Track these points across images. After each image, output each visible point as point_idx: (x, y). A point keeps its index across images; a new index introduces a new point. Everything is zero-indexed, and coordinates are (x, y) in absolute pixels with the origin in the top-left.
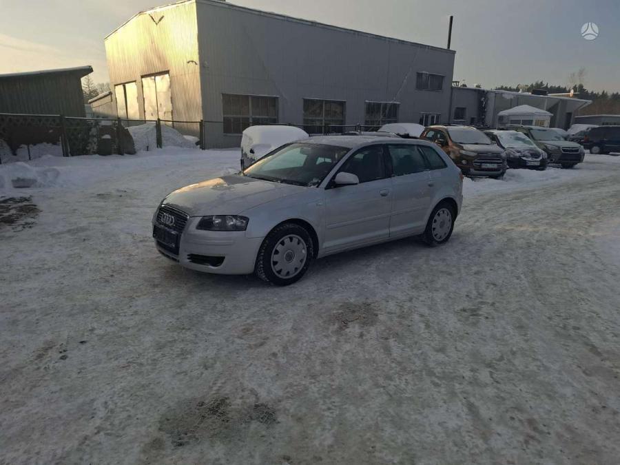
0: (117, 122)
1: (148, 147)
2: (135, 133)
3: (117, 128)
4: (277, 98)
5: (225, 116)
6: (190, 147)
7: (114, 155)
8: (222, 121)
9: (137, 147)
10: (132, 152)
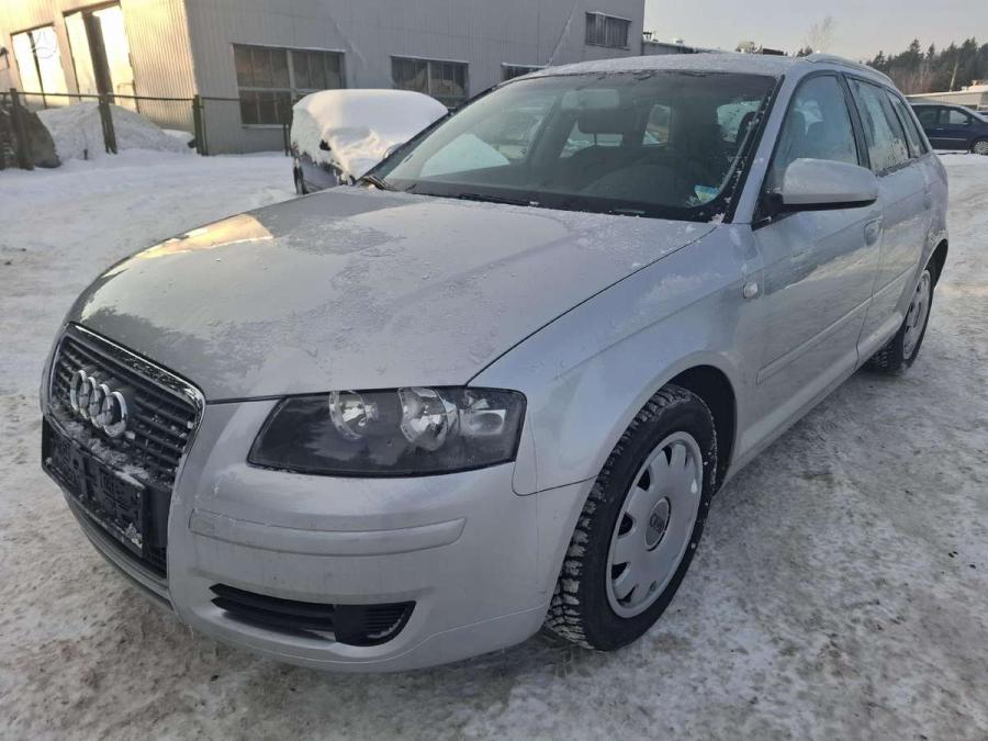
0: (9, 97)
1: (86, 152)
2: (55, 124)
3: (11, 110)
4: (343, 54)
5: (241, 88)
6: (176, 151)
7: (11, 170)
8: (238, 97)
9: (61, 150)
10: (52, 163)
